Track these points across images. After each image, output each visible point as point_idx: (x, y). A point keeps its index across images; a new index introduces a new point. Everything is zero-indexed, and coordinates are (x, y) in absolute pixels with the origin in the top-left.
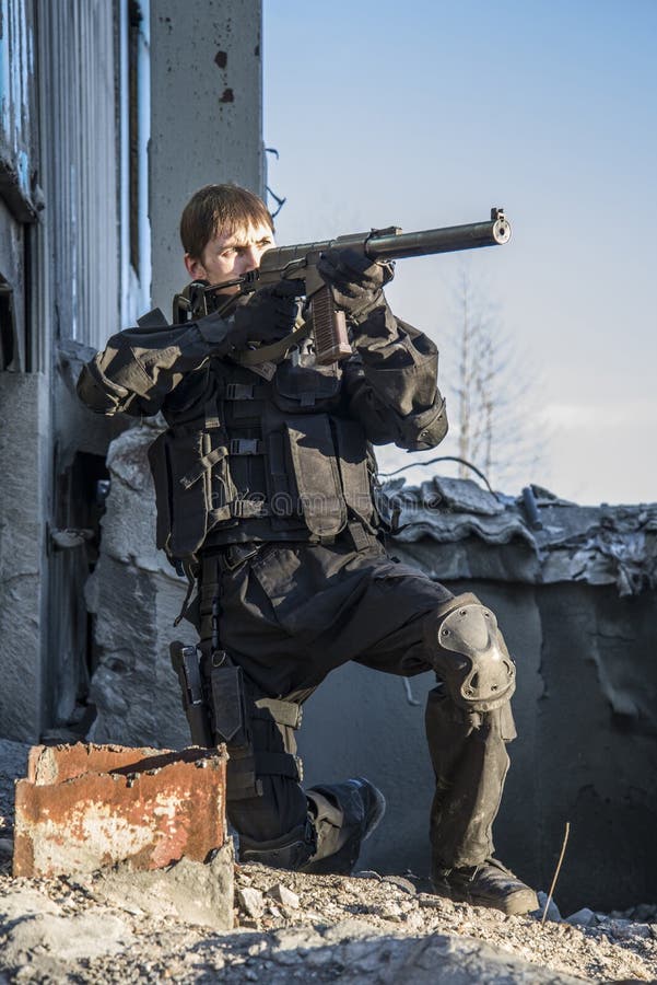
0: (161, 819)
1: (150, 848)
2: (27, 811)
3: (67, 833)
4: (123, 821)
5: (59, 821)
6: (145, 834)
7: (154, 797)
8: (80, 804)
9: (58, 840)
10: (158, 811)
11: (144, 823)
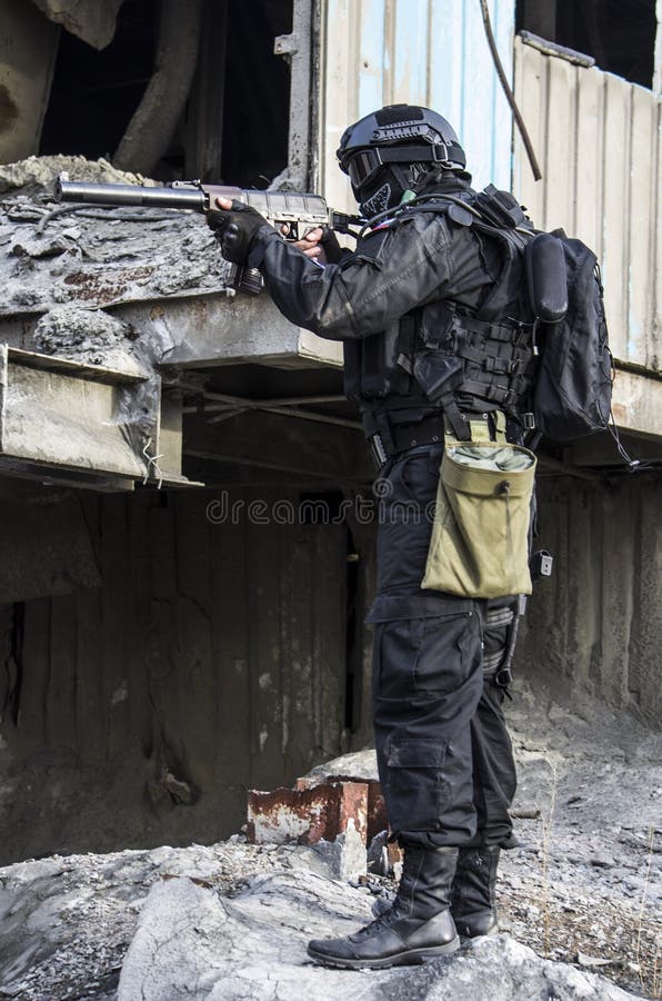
0: (313, 816)
1: (308, 832)
2: (253, 808)
3: (270, 822)
4: (296, 816)
5: (266, 814)
6: (306, 824)
7: (310, 804)
8: (276, 806)
9: (266, 825)
10: (312, 811)
11: (306, 818)
